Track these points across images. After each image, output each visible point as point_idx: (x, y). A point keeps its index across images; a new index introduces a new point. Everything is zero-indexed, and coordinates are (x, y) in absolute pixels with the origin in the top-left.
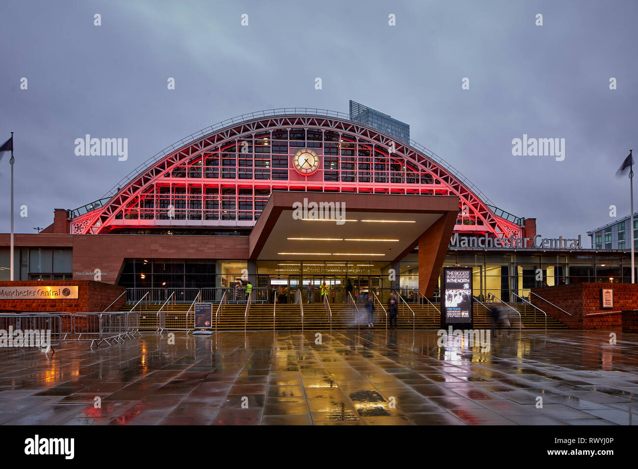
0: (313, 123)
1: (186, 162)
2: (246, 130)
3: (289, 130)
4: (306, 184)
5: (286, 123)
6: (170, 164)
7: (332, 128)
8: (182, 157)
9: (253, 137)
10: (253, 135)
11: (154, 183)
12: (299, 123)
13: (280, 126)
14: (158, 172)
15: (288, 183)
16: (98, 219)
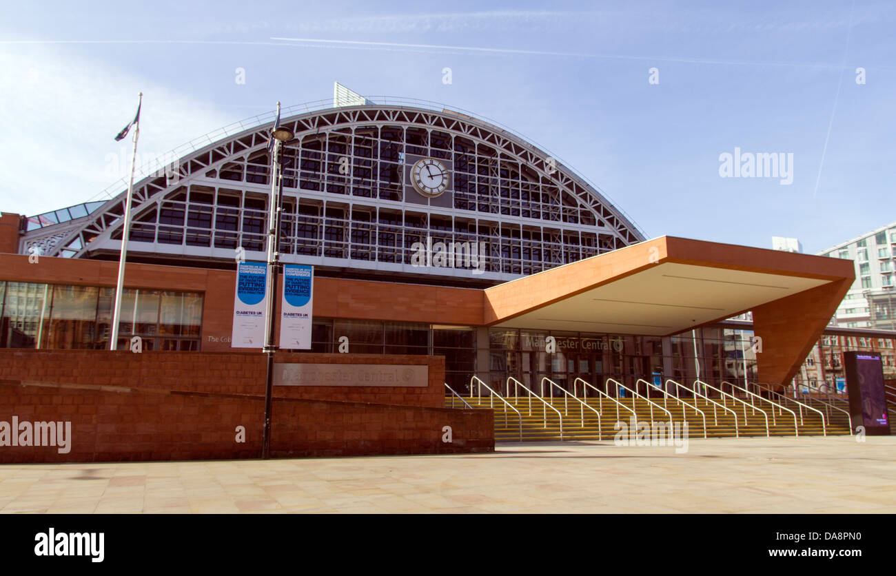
0: (439, 124)
1: (246, 157)
2: (342, 120)
3: (405, 128)
4: (429, 210)
5: (401, 118)
6: (217, 157)
7: (465, 134)
8: (238, 148)
9: (353, 132)
10: (353, 129)
11: (188, 185)
12: (420, 120)
13: (392, 122)
14: (195, 167)
15: (403, 206)
16: (78, 236)
